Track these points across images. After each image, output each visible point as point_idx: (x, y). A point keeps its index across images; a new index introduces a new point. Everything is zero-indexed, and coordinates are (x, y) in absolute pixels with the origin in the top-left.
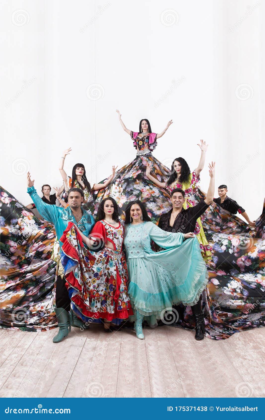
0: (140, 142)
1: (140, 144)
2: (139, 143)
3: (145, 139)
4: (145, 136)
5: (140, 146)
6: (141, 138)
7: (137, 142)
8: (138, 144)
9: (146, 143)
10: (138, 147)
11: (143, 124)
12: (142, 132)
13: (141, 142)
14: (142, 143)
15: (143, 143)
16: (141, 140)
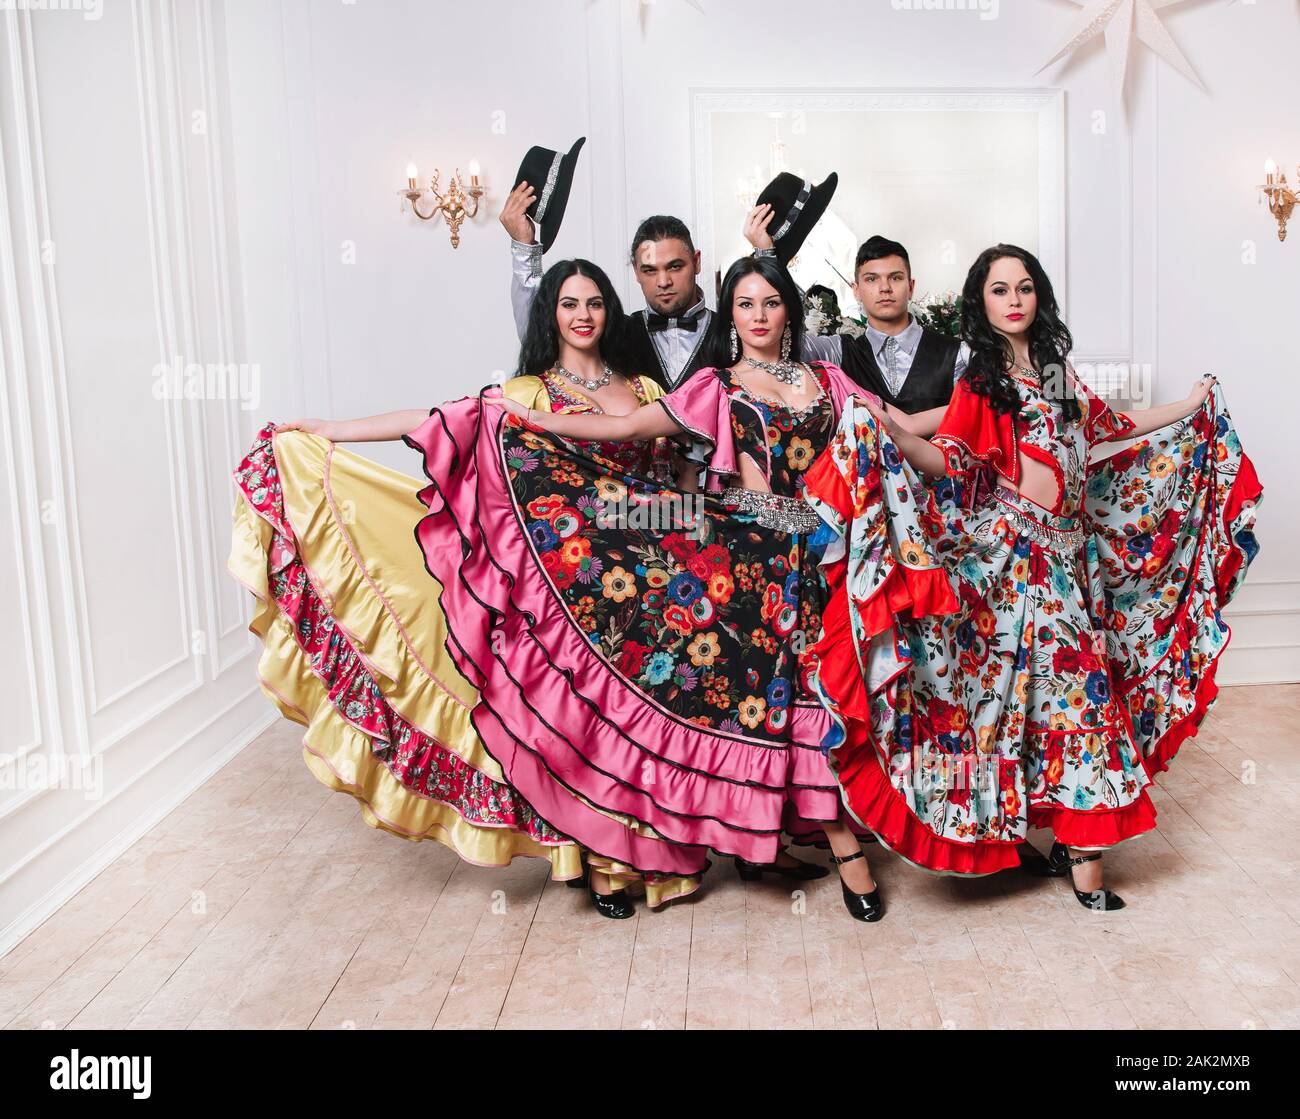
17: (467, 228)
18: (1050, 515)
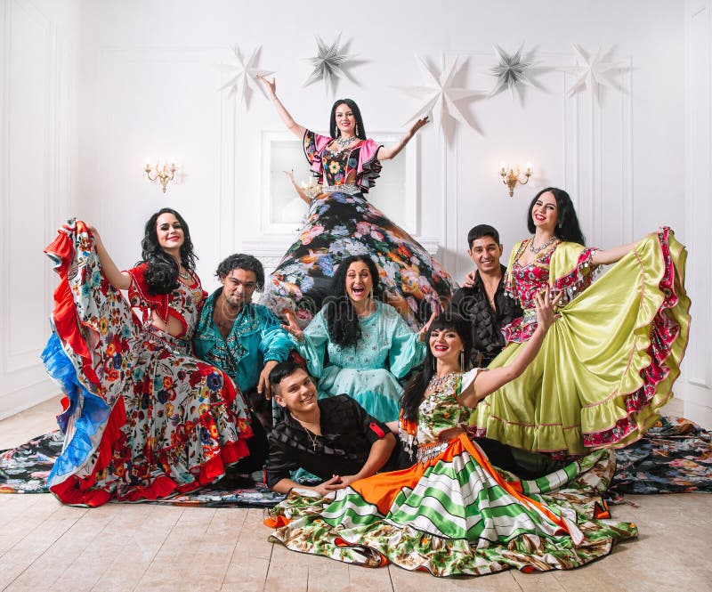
0: (333, 163)
1: (332, 171)
2: (331, 167)
3: (346, 158)
4: (346, 150)
5: (333, 175)
6: (336, 154)
7: (324, 163)
8: (328, 171)
9: (349, 169)
10: (328, 178)
11: (341, 116)
12: (340, 134)
13: (337, 164)
14: (338, 167)
15: (342, 168)
16: (334, 159)
17: (170, 185)
18: (174, 338)
